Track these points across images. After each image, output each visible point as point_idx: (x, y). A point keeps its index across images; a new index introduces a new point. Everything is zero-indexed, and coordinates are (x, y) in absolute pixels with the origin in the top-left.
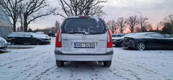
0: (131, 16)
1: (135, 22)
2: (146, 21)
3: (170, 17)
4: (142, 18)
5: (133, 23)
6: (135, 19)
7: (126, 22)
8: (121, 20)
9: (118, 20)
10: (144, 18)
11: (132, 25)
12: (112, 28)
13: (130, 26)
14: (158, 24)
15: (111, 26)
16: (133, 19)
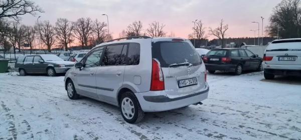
0: (81, 18)
1: (88, 28)
2: (104, 28)
3: (134, 24)
4: (98, 23)
5: (86, 30)
6: (89, 24)
7: (72, 28)
8: (63, 24)
9: (57, 24)
10: (102, 23)
11: (83, 33)
12: (45, 38)
13: (80, 34)
14: (120, 34)
15: (43, 34)
16: (85, 24)
